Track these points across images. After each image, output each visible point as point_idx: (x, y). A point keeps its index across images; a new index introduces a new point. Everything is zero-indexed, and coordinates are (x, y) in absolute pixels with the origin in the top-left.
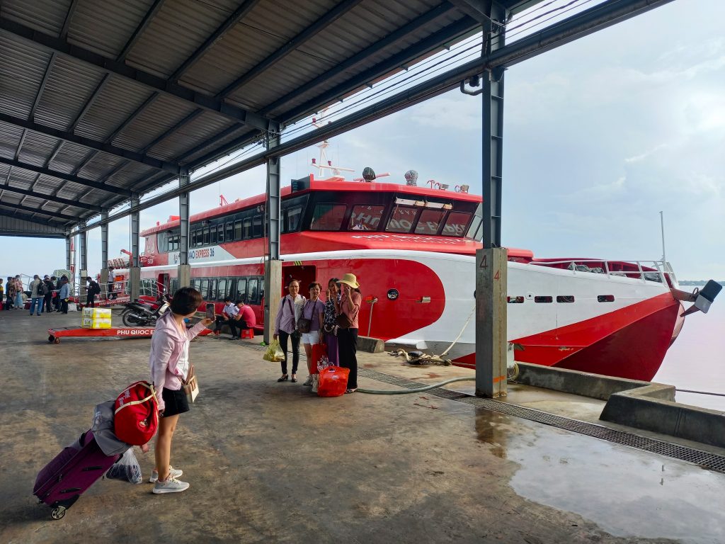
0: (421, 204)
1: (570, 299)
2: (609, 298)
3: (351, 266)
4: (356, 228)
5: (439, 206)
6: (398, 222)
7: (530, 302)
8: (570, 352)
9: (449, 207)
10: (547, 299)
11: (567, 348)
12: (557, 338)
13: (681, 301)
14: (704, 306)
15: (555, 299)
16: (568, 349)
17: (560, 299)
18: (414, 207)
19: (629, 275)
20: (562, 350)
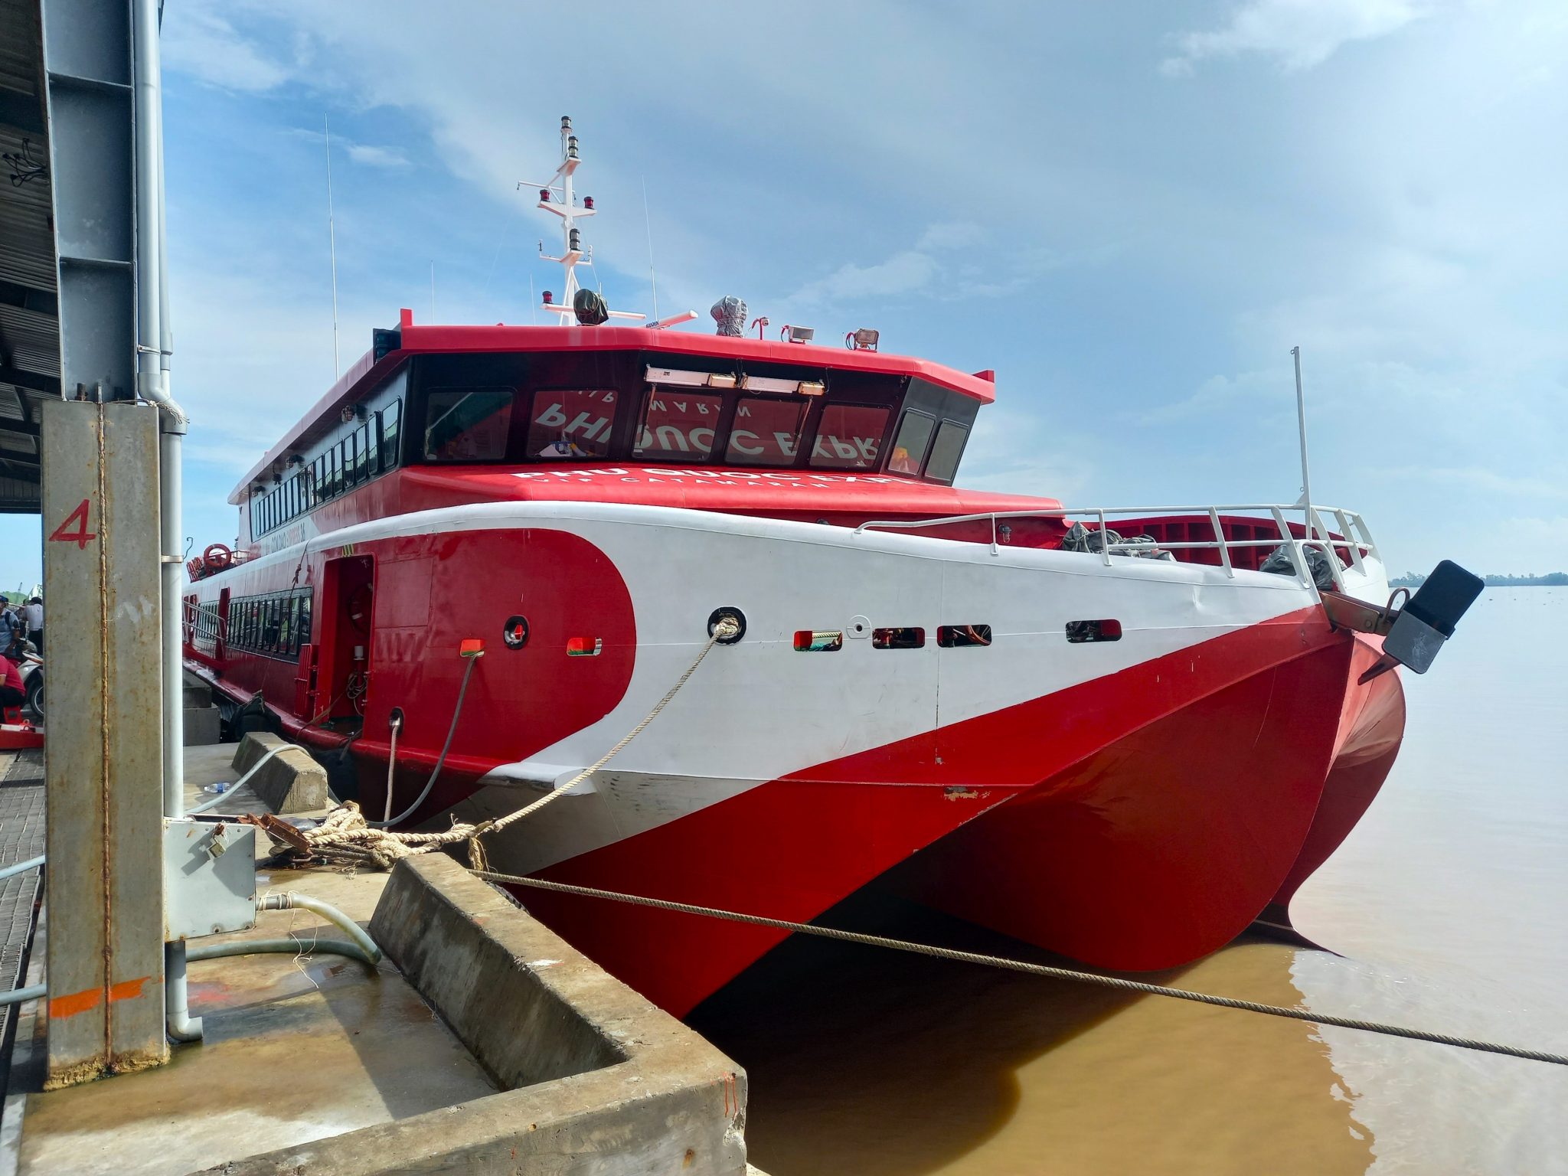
0: (725, 381)
1: (978, 636)
2: (1107, 630)
3: (436, 552)
4: (550, 451)
5: (785, 386)
6: (686, 434)
7: (859, 648)
8: (979, 803)
9: (814, 389)
10: (911, 638)
11: (969, 790)
12: (939, 760)
13: (1359, 635)
14: (1417, 651)
15: (931, 637)
16: (973, 795)
17: (949, 637)
18: (706, 391)
19: (1181, 556)
20: (952, 797)
